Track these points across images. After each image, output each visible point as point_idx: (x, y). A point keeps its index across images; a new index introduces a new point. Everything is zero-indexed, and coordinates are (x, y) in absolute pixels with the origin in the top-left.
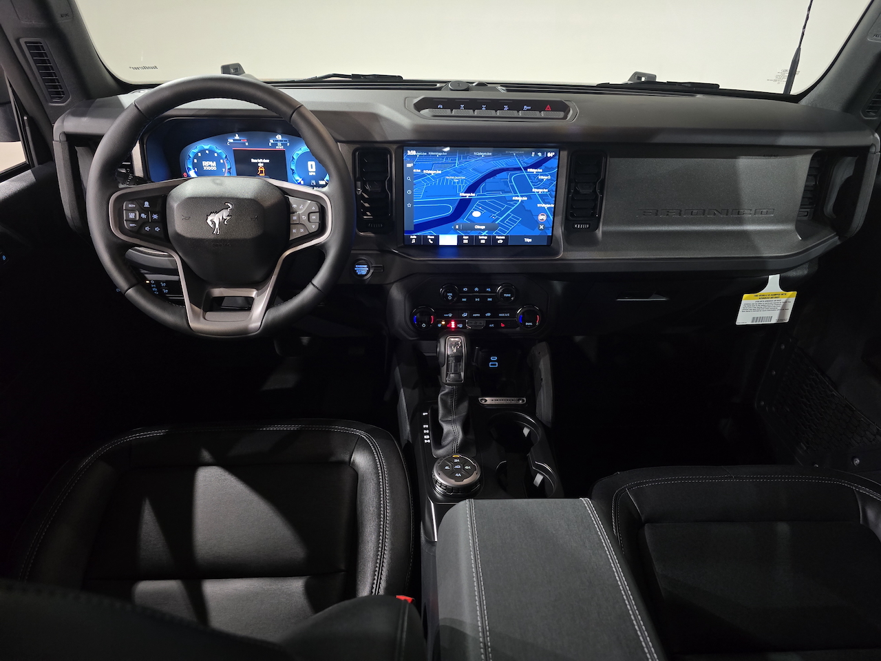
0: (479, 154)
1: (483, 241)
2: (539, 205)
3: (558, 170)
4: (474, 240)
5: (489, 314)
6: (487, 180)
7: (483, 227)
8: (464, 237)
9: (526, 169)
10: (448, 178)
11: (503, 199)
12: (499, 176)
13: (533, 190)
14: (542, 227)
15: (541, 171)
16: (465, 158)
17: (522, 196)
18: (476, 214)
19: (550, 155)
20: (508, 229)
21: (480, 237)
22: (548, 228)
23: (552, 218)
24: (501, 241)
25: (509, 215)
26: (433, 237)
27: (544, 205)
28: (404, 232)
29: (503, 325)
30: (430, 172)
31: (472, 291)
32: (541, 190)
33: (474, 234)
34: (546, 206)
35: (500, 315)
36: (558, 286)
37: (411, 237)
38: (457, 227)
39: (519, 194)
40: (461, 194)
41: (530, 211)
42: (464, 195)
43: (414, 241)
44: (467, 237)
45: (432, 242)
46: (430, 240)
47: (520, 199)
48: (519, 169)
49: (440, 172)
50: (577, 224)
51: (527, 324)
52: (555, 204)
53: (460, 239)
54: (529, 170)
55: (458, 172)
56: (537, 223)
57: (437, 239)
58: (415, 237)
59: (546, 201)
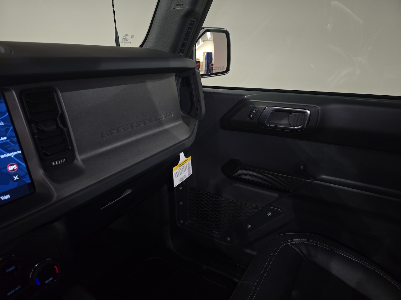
2: (2, 157)
3: (10, 114)
22: (24, 176)
23: (24, 164)
27: (9, 155)
34: (12, 154)
35: (9, 294)
36: (59, 226)
50: (54, 161)
51: (47, 282)
52: (22, 150)
56: (10, 175)
59: (9, 149)
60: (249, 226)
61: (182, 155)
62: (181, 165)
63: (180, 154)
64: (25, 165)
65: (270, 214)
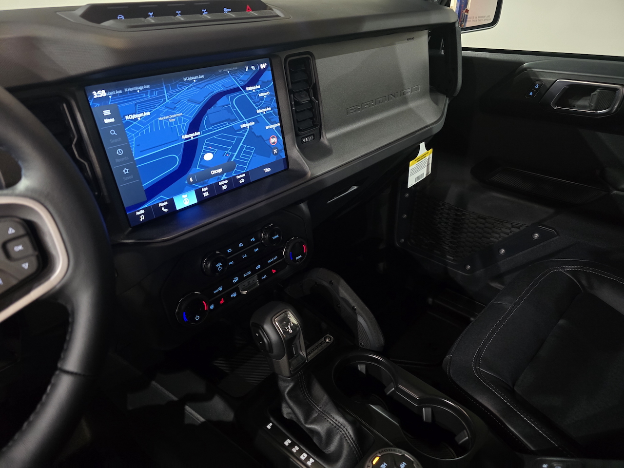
0: (190, 79)
1: (225, 187)
2: (267, 128)
3: (274, 84)
4: (215, 188)
5: (259, 267)
6: (209, 111)
7: (220, 171)
8: (203, 190)
9: (244, 87)
10: (160, 119)
11: (232, 130)
12: (220, 103)
13: (258, 111)
14: (275, 151)
15: (259, 87)
16: (174, 87)
17: (249, 122)
18: (208, 157)
19: (263, 66)
20: (245, 164)
21: (220, 184)
22: (281, 151)
23: (281, 137)
24: (243, 180)
25: (242, 147)
26: (166, 203)
27: (272, 126)
28: (125, 210)
29: (274, 271)
30: (134, 117)
31: (236, 249)
32: (265, 110)
33: (212, 182)
34: (274, 126)
35: (269, 262)
37: (138, 213)
38: (191, 180)
39: (245, 120)
40: (184, 137)
41: (261, 136)
42: (188, 136)
43: (142, 218)
44: (206, 189)
45: (166, 210)
46: (163, 209)
47: (248, 125)
48: (237, 90)
49: (148, 113)
50: (305, 138)
51: (296, 258)
52: (281, 122)
53: (199, 193)
54: (248, 89)
55: (172, 109)
56: (270, 148)
57: (171, 204)
58: (143, 212)
59: (272, 120)
60: (503, 251)
61: (422, 145)
62: (419, 160)
63: (420, 144)
64: (282, 139)
65: (536, 236)
